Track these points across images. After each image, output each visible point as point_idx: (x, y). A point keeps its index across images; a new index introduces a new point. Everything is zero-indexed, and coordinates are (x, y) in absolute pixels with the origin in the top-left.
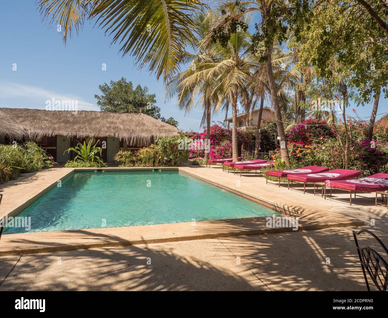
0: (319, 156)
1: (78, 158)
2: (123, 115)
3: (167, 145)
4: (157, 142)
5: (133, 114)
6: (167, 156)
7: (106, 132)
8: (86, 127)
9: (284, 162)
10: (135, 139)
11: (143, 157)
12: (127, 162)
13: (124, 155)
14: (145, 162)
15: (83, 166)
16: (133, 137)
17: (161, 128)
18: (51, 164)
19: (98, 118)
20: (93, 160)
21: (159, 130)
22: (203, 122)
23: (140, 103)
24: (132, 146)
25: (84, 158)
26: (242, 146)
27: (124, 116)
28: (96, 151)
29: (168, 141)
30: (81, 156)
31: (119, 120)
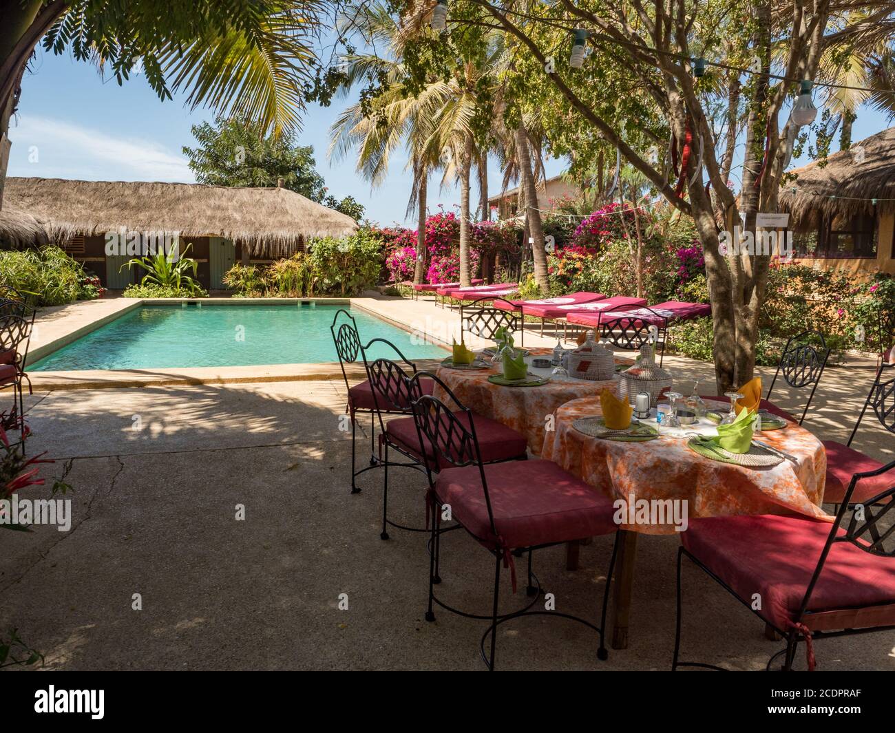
0: (596, 273)
1: (149, 280)
2: (242, 191)
3: (329, 254)
4: (310, 248)
5: (262, 190)
6: (331, 277)
7: (205, 227)
8: (163, 216)
9: (539, 286)
10: (264, 242)
11: (279, 277)
12: (248, 289)
13: (242, 273)
14: (286, 289)
15: (160, 296)
16: (260, 238)
17: (321, 220)
18: (95, 291)
19: (190, 198)
20: (179, 283)
21: (316, 223)
22: (411, 208)
23: (281, 167)
24: (260, 255)
25: (160, 279)
26: (497, 257)
27: (244, 194)
28: (185, 266)
29: (331, 246)
30: (154, 276)
31: (234, 201)
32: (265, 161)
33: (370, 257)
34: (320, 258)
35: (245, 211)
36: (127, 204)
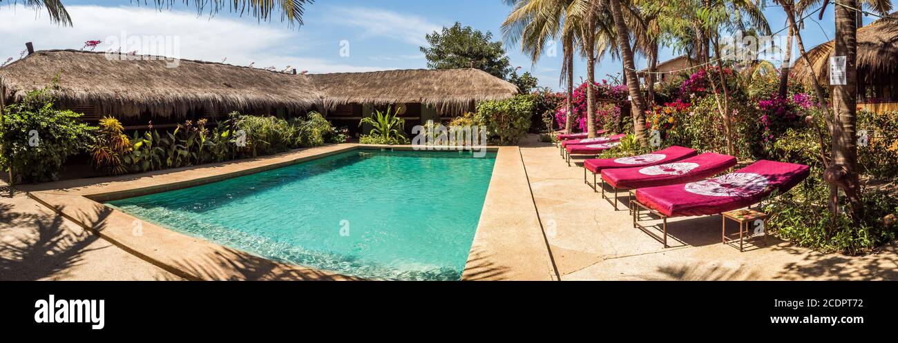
2: (447, 72)
3: (489, 113)
4: (478, 108)
5: (459, 70)
7: (412, 96)
8: (390, 90)
10: (447, 105)
16: (445, 102)
17: (492, 88)
18: (344, 138)
19: (412, 78)
21: (488, 90)
22: (562, 78)
23: (479, 55)
24: (444, 114)
25: (381, 131)
28: (396, 123)
29: (490, 106)
30: (377, 129)
32: (470, 52)
33: (521, 114)
34: (483, 115)
35: (442, 85)
36: (375, 84)
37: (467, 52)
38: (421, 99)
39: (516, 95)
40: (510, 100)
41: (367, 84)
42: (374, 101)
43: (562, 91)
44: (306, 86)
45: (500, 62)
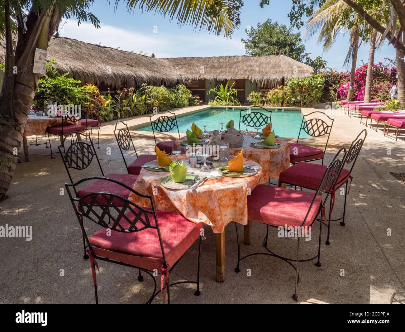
1: (218, 98)
2: (263, 57)
3: (295, 86)
4: (287, 83)
6: (295, 97)
7: (242, 75)
8: (226, 71)
10: (266, 81)
11: (271, 97)
12: (257, 102)
13: (255, 95)
14: (274, 103)
15: (221, 105)
16: (264, 79)
18: (198, 102)
19: (239, 62)
22: (347, 61)
23: (284, 44)
24: (264, 87)
25: (222, 98)
27: (263, 59)
28: (231, 92)
29: (296, 82)
30: (220, 96)
31: (258, 63)
32: (277, 42)
33: (316, 87)
34: (290, 88)
35: (261, 67)
36: (214, 66)
37: (275, 42)
38: (248, 77)
39: (313, 74)
40: (309, 77)
41: (209, 66)
42: (217, 78)
43: (345, 71)
44: (167, 67)
45: (299, 49)
